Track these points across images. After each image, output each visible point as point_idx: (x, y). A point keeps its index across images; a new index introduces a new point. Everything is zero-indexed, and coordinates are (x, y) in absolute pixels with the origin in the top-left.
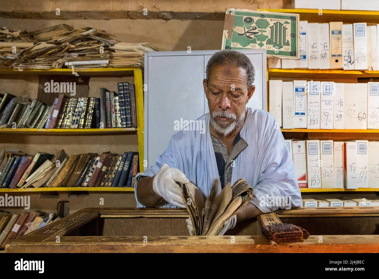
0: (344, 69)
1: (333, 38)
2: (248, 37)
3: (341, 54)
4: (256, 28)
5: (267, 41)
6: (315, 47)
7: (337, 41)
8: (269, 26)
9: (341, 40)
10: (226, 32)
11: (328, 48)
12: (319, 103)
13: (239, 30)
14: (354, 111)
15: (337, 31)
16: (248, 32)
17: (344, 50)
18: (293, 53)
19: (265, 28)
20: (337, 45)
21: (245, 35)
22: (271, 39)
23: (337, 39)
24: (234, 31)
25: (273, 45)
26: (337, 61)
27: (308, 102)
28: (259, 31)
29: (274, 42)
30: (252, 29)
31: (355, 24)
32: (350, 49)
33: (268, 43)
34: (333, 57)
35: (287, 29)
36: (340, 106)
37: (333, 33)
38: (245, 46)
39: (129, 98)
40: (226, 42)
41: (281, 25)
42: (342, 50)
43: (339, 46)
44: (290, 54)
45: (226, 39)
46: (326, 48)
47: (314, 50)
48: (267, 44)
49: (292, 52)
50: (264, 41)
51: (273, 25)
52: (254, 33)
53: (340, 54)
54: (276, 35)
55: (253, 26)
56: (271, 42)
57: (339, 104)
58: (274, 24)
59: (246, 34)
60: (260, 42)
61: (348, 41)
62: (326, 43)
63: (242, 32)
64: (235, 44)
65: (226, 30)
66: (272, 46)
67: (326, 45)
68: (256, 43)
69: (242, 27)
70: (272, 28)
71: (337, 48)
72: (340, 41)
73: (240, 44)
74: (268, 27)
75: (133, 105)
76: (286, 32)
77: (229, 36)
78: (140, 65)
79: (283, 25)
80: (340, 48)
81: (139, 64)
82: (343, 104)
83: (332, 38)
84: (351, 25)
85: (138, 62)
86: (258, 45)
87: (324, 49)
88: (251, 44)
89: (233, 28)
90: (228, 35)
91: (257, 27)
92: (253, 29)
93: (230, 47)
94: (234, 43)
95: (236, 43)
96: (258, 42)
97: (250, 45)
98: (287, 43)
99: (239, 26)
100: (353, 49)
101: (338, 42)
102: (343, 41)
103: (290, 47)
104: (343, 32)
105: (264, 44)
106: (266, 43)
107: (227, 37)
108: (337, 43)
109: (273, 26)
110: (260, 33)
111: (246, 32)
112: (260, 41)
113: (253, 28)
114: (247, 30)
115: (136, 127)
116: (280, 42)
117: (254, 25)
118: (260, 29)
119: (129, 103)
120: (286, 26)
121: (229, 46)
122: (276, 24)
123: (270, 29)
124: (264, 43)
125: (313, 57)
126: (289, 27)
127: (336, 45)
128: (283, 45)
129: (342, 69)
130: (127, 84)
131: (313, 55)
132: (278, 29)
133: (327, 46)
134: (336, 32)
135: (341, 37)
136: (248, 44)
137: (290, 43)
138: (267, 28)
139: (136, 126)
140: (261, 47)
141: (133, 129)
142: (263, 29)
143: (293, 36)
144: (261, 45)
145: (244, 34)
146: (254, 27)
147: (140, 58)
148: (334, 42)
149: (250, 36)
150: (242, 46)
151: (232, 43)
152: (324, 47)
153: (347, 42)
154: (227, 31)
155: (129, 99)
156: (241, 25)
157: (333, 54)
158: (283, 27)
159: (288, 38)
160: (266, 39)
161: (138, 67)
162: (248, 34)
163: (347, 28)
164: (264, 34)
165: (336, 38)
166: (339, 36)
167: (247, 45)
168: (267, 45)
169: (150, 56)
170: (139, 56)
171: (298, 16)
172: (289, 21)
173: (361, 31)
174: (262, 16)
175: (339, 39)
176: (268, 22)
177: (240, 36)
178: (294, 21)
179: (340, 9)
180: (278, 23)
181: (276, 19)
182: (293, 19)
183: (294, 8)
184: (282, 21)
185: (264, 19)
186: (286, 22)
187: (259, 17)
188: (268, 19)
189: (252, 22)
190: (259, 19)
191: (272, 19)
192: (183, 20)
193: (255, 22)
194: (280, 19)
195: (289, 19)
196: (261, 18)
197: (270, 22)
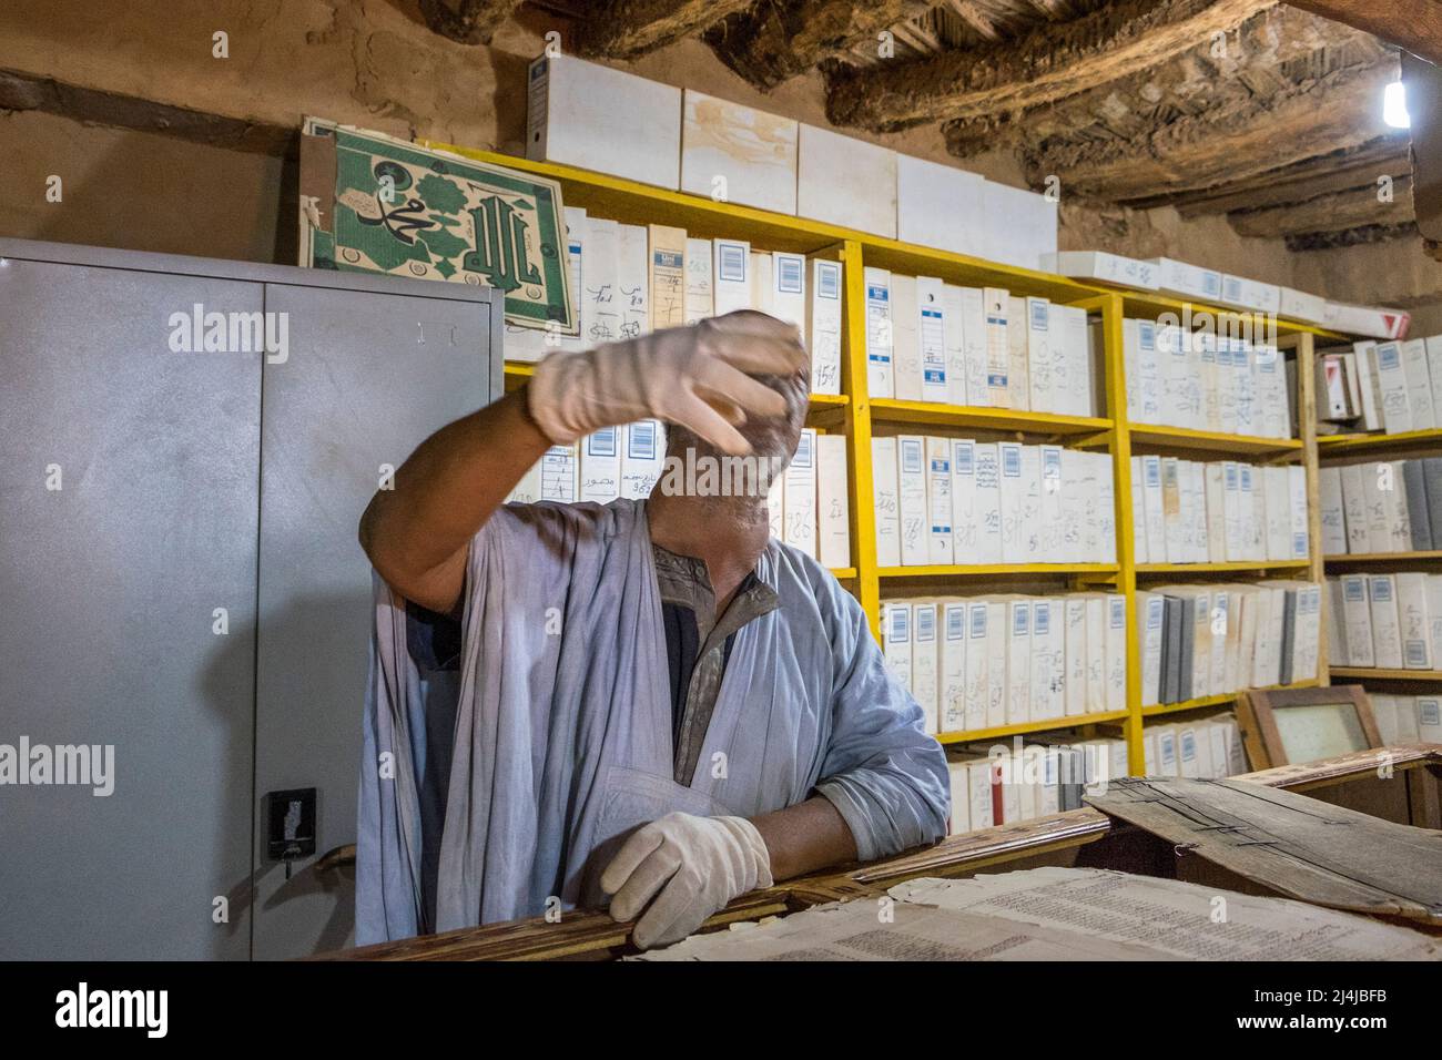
1: (658, 277)
2: (398, 234)
4: (421, 208)
5: (466, 255)
6: (607, 298)
7: (671, 289)
8: (467, 207)
9: (682, 285)
10: (313, 204)
11: (643, 307)
12: (617, 482)
13: (362, 203)
15: (670, 255)
16: (393, 216)
17: (689, 317)
18: (557, 311)
19: (456, 213)
20: (669, 302)
21: (384, 223)
22: (477, 252)
23: (670, 282)
24: (341, 204)
25: (489, 276)
27: (584, 481)
28: (431, 217)
29: (489, 264)
30: (406, 206)
31: (718, 241)
33: (469, 264)
35: (526, 225)
37: (658, 259)
38: (389, 267)
40: (316, 242)
41: (506, 209)
42: (683, 316)
43: (674, 306)
44: (544, 313)
45: (312, 230)
46: (637, 306)
47: (604, 307)
48: (464, 268)
49: (551, 307)
50: (455, 255)
51: (480, 205)
52: (419, 224)
54: (494, 241)
55: (409, 197)
56: (478, 264)
58: (482, 201)
59: (387, 223)
60: (440, 259)
61: (700, 291)
62: (639, 289)
63: (373, 212)
64: (350, 251)
65: (311, 196)
66: (483, 277)
67: (636, 293)
68: (430, 262)
69: (372, 195)
70: (475, 212)
71: (670, 310)
72: (678, 288)
73: (371, 255)
74: (464, 209)
76: (526, 237)
77: (326, 221)
79: (511, 209)
80: (679, 311)
83: (655, 274)
84: (709, 243)
86: (435, 267)
87: (635, 307)
88: (409, 261)
89: (337, 193)
90: (320, 217)
91: (424, 202)
92: (412, 210)
93: (334, 263)
94: (348, 249)
95: (354, 250)
96: (436, 258)
97: (406, 267)
98: (532, 276)
99: (358, 189)
101: (674, 291)
102: (686, 290)
103: (543, 289)
104: (687, 261)
105: (456, 269)
106: (462, 265)
107: (317, 222)
108: (671, 295)
109: (480, 209)
110: (437, 227)
111: (387, 214)
112: (440, 254)
113: (410, 204)
114: (389, 209)
116: (509, 267)
117: (412, 194)
118: (437, 213)
120: (521, 215)
121: (330, 258)
122: (488, 203)
123: (471, 217)
124: (458, 262)
125: (601, 330)
126: (531, 218)
127: (666, 299)
128: (520, 279)
131: (600, 324)
132: (494, 218)
133: (641, 301)
134: (667, 258)
135: (682, 277)
136: (398, 261)
137: (542, 273)
138: (461, 212)
140: (447, 277)
142: (447, 215)
143: (550, 251)
144: (447, 270)
145: (377, 222)
146: (413, 201)
148: (662, 289)
149: (405, 232)
150: (378, 264)
151: (339, 249)
152: (633, 303)
153: (695, 294)
154: (315, 200)
156: (365, 185)
158: (514, 216)
159: (535, 257)
160: (461, 250)
162: (395, 225)
163: (697, 250)
164: (451, 229)
165: (668, 279)
166: (675, 271)
167: (396, 265)
168: (466, 272)
171: (556, 189)
172: (532, 200)
173: (734, 263)
174: (439, 165)
175: (676, 282)
176: (462, 191)
177: (365, 226)
178: (546, 203)
179: (677, 188)
180: (497, 203)
181: (488, 186)
182: (543, 195)
183: (542, 159)
184: (510, 198)
185: (446, 177)
186: (522, 200)
187: (428, 167)
188: (462, 183)
189: (406, 183)
190: (428, 177)
191: (473, 183)
192: (92, 123)
193: (416, 182)
194: (500, 190)
195: (527, 193)
196: (436, 175)
197: (468, 193)
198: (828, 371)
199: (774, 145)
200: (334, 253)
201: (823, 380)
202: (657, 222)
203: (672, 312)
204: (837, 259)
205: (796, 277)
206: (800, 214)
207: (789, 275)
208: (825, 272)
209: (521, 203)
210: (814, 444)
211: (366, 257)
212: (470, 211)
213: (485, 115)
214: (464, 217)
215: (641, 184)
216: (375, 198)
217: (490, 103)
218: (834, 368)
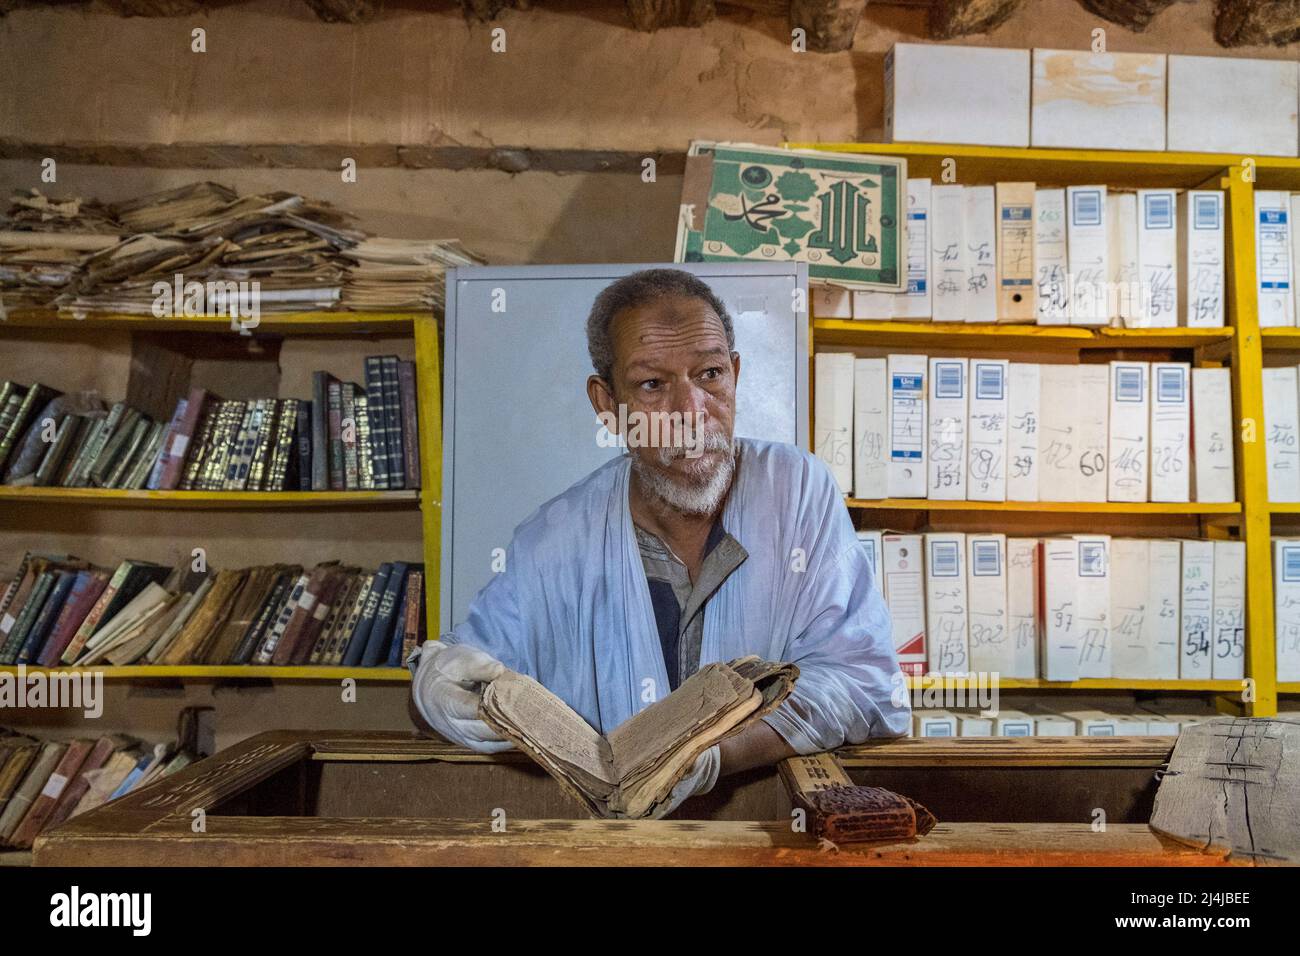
0: (1041, 322)
1: (1006, 232)
2: (755, 225)
3: (1029, 277)
4: (777, 200)
5: (810, 237)
6: (953, 256)
7: (1020, 240)
8: (817, 193)
9: (1031, 235)
10: (690, 211)
11: (991, 260)
12: (964, 421)
13: (729, 203)
14: (1069, 448)
15: (1018, 209)
16: (753, 211)
17: (1039, 264)
18: (888, 275)
19: (806, 199)
20: (1018, 252)
21: (744, 218)
22: (822, 231)
23: (1018, 234)
24: (712, 207)
25: (829, 250)
26: (1017, 298)
27: (932, 421)
28: (785, 207)
29: (831, 240)
30: (764, 200)
31: (1071, 189)
32: (1056, 262)
33: (813, 242)
34: (1007, 287)
35: (869, 202)
36: (1028, 432)
37: (1006, 214)
38: (745, 253)
39: (400, 404)
40: (689, 239)
41: (852, 189)
42: (1032, 265)
43: (1023, 255)
44: (876, 277)
45: (687, 231)
46: (985, 260)
47: (951, 264)
48: (809, 246)
49: (883, 271)
50: (802, 236)
51: (829, 190)
52: (773, 214)
53: (1027, 277)
54: (837, 219)
55: (768, 194)
56: (821, 241)
57: (1023, 425)
58: (831, 187)
59: (747, 217)
60: (788, 241)
61: (1052, 239)
62: (986, 245)
63: (737, 210)
64: (715, 244)
65: (689, 204)
66: (824, 252)
67: (984, 249)
68: (778, 244)
69: (737, 195)
70: (824, 198)
71: (1019, 259)
72: (1027, 239)
73: (731, 246)
74: (813, 195)
75: (410, 422)
76: (867, 211)
77: (698, 221)
78: (433, 306)
79: (857, 189)
80: (1028, 260)
81: (430, 301)
82: (1037, 425)
83: (1003, 229)
84: (1061, 192)
85: (426, 296)
86: (784, 248)
87: (982, 262)
88: (762, 246)
89: (710, 198)
90: (694, 220)
91: (779, 195)
92: (769, 203)
93: (701, 255)
94: (713, 242)
95: (717, 243)
96: (784, 241)
97: (758, 251)
98: (869, 245)
99: (727, 193)
100: (1065, 264)
101: (1023, 242)
102: (1037, 240)
103: (878, 256)
104: (1037, 213)
105: (801, 247)
106: (807, 243)
107: (691, 224)
108: (1019, 246)
109: (828, 194)
110: (789, 214)
112: (788, 237)
113: (768, 198)
114: (750, 205)
115: (419, 490)
116: (849, 240)
117: (771, 190)
118: (790, 202)
119: (398, 416)
120: (865, 193)
121: (698, 250)
122: (836, 187)
123: (820, 202)
124: (803, 242)
125: (948, 286)
126: (875, 196)
127: (1015, 250)
128: (858, 250)
129: (1034, 323)
130: (393, 361)
131: (947, 280)
132: (844, 204)
133: (988, 255)
134: (1015, 212)
135: (1031, 228)
136: (753, 247)
137: (878, 243)
138: (811, 198)
139: (417, 485)
140: (792, 255)
141: (410, 495)
142: (799, 203)
143: (889, 222)
144: (792, 249)
145: (740, 217)
146: (771, 195)
147: (431, 284)
148: (1009, 241)
149: (761, 223)
150: (736, 251)
151: (706, 243)
152: (980, 257)
153: (1049, 242)
154: (692, 206)
155: (397, 407)
156: (733, 190)
157: (1008, 277)
158: (859, 196)
159: (874, 229)
160: (808, 230)
161: (424, 311)
162: (753, 217)
163: (1047, 201)
164: (801, 215)
165: (1016, 231)
166: (1024, 223)
167: (751, 250)
168: (809, 249)
169: (464, 280)
170: (430, 279)
171: (902, 165)
172: (877, 179)
173: (1090, 209)
174: (797, 162)
175: (1024, 234)
176: (814, 181)
177: (729, 222)
178: (891, 179)
179: (1027, 144)
180: (844, 186)
181: (838, 173)
182: (889, 172)
183: (890, 141)
184: (856, 179)
185: (801, 171)
186: (868, 181)
187: (786, 165)
188: (814, 174)
189: (767, 181)
190: (787, 174)
191: (825, 172)
192: (562, 172)
193: (775, 179)
194: (849, 174)
195: (874, 172)
196: (793, 170)
197: (819, 181)
198: (1208, 304)
199: (1136, 84)
200: (701, 248)
201: (1201, 313)
202: (1005, 179)
203: (1021, 262)
204: (1218, 187)
205: (1164, 213)
206: (1171, 148)
207: (1157, 211)
208: (1202, 203)
209: (868, 183)
210: (1187, 378)
211: (727, 247)
212: (819, 197)
213: (847, 111)
214: (814, 203)
215: (991, 147)
216: (740, 198)
217: (850, 100)
218: (1216, 300)
